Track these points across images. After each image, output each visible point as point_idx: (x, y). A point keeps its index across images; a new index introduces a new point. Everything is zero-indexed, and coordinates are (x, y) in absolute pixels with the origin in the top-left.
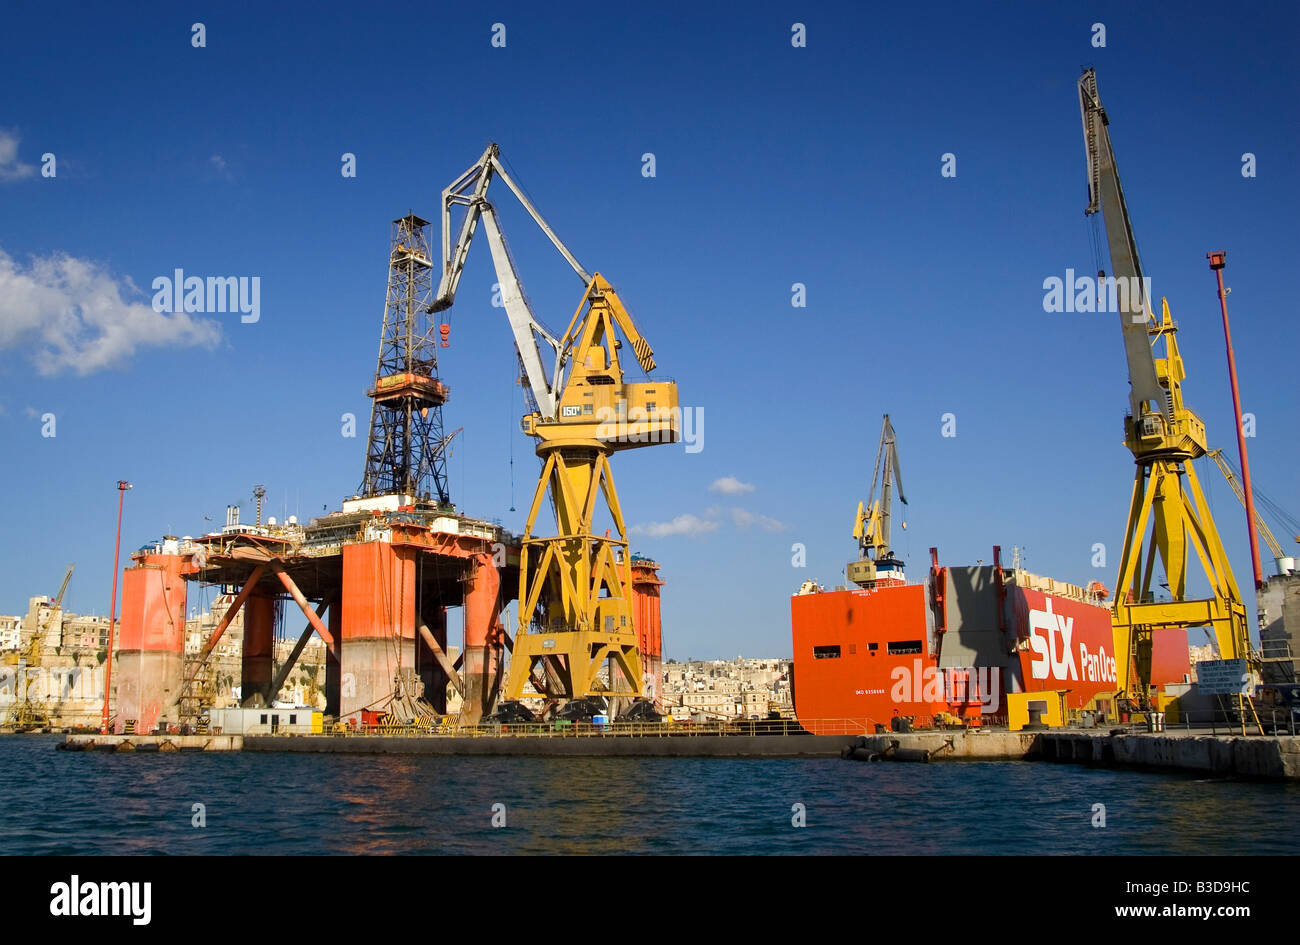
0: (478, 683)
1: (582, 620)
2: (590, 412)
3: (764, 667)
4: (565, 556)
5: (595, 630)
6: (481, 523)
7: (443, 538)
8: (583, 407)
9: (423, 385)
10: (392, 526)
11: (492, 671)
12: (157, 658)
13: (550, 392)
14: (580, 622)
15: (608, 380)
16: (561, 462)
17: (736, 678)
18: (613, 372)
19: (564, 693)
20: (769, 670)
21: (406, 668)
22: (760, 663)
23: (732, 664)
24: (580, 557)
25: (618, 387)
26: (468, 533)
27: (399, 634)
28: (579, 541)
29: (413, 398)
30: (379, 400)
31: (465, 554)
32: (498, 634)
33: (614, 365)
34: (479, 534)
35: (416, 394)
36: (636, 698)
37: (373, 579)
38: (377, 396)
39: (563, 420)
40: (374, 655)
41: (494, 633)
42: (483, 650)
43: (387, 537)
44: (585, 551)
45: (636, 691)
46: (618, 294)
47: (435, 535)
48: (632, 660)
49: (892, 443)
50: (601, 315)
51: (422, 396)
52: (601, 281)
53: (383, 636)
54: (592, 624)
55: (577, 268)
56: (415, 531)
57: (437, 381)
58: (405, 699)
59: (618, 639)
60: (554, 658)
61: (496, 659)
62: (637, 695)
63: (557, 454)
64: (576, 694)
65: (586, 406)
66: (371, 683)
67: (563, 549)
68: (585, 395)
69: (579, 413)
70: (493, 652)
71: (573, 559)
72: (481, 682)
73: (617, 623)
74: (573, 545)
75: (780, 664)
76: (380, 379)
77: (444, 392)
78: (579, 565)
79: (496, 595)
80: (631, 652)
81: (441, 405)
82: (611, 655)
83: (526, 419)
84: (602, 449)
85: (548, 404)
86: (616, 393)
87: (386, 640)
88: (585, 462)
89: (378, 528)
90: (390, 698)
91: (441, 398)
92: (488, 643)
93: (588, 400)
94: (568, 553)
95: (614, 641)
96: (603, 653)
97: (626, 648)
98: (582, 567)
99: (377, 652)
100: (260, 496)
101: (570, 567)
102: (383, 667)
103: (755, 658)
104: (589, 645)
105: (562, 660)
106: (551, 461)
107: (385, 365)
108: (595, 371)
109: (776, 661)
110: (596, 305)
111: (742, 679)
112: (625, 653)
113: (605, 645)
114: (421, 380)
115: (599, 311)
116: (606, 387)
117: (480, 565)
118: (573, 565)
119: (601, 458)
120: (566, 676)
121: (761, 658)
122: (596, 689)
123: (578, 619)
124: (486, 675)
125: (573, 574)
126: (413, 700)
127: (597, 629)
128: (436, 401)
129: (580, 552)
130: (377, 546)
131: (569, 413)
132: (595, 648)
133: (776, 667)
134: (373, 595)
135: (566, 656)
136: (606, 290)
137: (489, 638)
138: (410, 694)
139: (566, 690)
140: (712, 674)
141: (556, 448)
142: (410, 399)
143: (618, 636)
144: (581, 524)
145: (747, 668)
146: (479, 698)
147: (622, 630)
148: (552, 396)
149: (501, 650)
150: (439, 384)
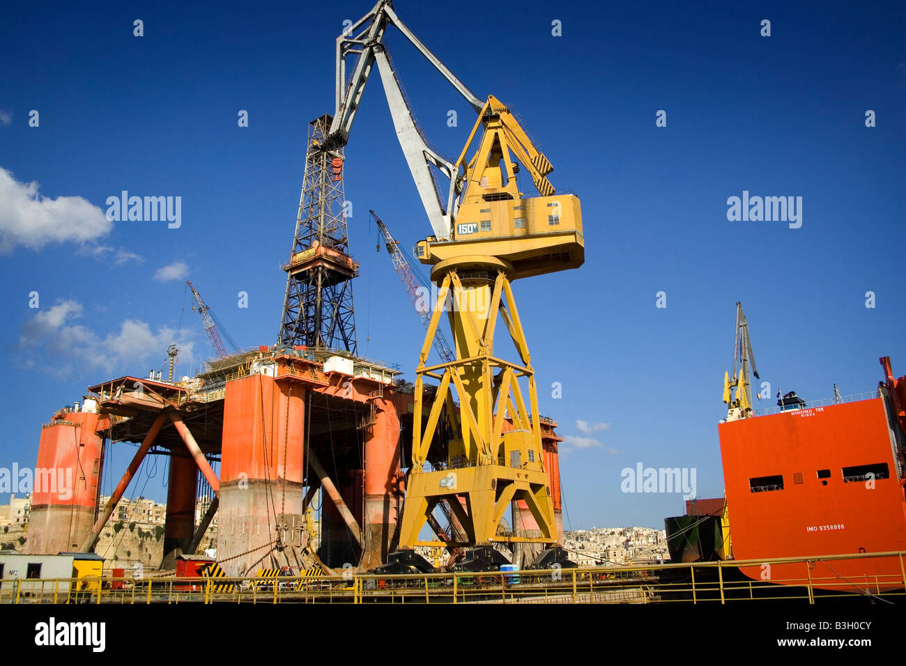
0: (377, 534)
1: (485, 453)
2: (487, 229)
3: (613, 533)
4: (464, 385)
5: (499, 464)
6: (379, 367)
7: (336, 378)
8: (480, 223)
9: (334, 258)
10: (277, 360)
11: (392, 521)
12: (67, 513)
13: (444, 214)
14: (482, 455)
15: (506, 197)
16: (457, 281)
17: (594, 542)
18: (511, 188)
19: (467, 540)
20: (616, 535)
21: (291, 515)
22: (610, 531)
23: (591, 532)
24: (480, 386)
25: (517, 202)
26: (365, 375)
27: (282, 477)
28: (478, 364)
29: (323, 267)
30: (294, 273)
31: (363, 399)
32: (398, 481)
33: (512, 182)
34: (377, 378)
35: (326, 265)
36: (548, 546)
37: (253, 415)
38: (292, 269)
39: (458, 238)
40: (251, 499)
41: (394, 481)
42: (383, 499)
43: (273, 371)
44: (486, 379)
45: (548, 536)
46: (513, 115)
47: (327, 375)
48: (543, 501)
49: (746, 325)
50: (496, 134)
51: (333, 268)
52: (495, 103)
53: (263, 477)
54: (496, 458)
55: (471, 98)
56: (303, 366)
57: (348, 256)
58: (288, 550)
59: (526, 476)
60: (452, 498)
61: (397, 508)
62: (549, 541)
63: (453, 274)
64: (480, 539)
65: (483, 223)
66: (247, 531)
67: (463, 377)
68: (482, 211)
69: (476, 230)
70: (393, 501)
71: (473, 388)
72: (381, 533)
73: (525, 458)
74: (473, 372)
75: (624, 531)
76: (295, 255)
77: (354, 267)
78: (479, 395)
79: (396, 442)
80: (542, 492)
81: (350, 278)
82: (520, 495)
83: (420, 244)
84: (502, 269)
85: (441, 226)
86: (516, 208)
87: (266, 482)
88: (483, 284)
89: (263, 363)
90: (268, 549)
91: (351, 271)
92: (387, 492)
93: (485, 217)
94: (467, 382)
95: (522, 477)
96: (509, 492)
97: (535, 487)
98: (483, 396)
99: (255, 495)
100: (173, 355)
101: (469, 397)
102: (262, 513)
103: (607, 527)
104: (493, 481)
105: (462, 501)
106: (446, 282)
107: (300, 244)
108: (492, 189)
109: (621, 529)
110: (492, 124)
111: (599, 542)
112: (535, 492)
113: (512, 482)
114: (331, 253)
115: (494, 131)
116: (503, 204)
117: (379, 411)
118: (472, 394)
119: (501, 279)
120: (467, 522)
121: (611, 528)
122: (502, 534)
123: (480, 452)
124: (386, 525)
125: (474, 404)
126: (298, 551)
127: (502, 462)
128: (347, 274)
129: (480, 379)
130: (257, 379)
131: (464, 232)
132: (501, 484)
133: (621, 533)
134: (251, 432)
135: (466, 495)
136: (501, 111)
137: (389, 486)
138: (295, 543)
139: (469, 537)
140: (577, 539)
141: (451, 268)
142: (320, 268)
143: (526, 472)
144: (481, 345)
145: (601, 535)
146: (379, 550)
147: (530, 465)
148: (447, 219)
149: (401, 499)
150: (350, 260)
